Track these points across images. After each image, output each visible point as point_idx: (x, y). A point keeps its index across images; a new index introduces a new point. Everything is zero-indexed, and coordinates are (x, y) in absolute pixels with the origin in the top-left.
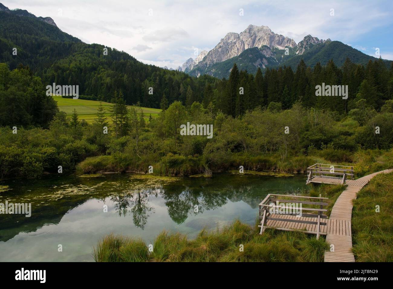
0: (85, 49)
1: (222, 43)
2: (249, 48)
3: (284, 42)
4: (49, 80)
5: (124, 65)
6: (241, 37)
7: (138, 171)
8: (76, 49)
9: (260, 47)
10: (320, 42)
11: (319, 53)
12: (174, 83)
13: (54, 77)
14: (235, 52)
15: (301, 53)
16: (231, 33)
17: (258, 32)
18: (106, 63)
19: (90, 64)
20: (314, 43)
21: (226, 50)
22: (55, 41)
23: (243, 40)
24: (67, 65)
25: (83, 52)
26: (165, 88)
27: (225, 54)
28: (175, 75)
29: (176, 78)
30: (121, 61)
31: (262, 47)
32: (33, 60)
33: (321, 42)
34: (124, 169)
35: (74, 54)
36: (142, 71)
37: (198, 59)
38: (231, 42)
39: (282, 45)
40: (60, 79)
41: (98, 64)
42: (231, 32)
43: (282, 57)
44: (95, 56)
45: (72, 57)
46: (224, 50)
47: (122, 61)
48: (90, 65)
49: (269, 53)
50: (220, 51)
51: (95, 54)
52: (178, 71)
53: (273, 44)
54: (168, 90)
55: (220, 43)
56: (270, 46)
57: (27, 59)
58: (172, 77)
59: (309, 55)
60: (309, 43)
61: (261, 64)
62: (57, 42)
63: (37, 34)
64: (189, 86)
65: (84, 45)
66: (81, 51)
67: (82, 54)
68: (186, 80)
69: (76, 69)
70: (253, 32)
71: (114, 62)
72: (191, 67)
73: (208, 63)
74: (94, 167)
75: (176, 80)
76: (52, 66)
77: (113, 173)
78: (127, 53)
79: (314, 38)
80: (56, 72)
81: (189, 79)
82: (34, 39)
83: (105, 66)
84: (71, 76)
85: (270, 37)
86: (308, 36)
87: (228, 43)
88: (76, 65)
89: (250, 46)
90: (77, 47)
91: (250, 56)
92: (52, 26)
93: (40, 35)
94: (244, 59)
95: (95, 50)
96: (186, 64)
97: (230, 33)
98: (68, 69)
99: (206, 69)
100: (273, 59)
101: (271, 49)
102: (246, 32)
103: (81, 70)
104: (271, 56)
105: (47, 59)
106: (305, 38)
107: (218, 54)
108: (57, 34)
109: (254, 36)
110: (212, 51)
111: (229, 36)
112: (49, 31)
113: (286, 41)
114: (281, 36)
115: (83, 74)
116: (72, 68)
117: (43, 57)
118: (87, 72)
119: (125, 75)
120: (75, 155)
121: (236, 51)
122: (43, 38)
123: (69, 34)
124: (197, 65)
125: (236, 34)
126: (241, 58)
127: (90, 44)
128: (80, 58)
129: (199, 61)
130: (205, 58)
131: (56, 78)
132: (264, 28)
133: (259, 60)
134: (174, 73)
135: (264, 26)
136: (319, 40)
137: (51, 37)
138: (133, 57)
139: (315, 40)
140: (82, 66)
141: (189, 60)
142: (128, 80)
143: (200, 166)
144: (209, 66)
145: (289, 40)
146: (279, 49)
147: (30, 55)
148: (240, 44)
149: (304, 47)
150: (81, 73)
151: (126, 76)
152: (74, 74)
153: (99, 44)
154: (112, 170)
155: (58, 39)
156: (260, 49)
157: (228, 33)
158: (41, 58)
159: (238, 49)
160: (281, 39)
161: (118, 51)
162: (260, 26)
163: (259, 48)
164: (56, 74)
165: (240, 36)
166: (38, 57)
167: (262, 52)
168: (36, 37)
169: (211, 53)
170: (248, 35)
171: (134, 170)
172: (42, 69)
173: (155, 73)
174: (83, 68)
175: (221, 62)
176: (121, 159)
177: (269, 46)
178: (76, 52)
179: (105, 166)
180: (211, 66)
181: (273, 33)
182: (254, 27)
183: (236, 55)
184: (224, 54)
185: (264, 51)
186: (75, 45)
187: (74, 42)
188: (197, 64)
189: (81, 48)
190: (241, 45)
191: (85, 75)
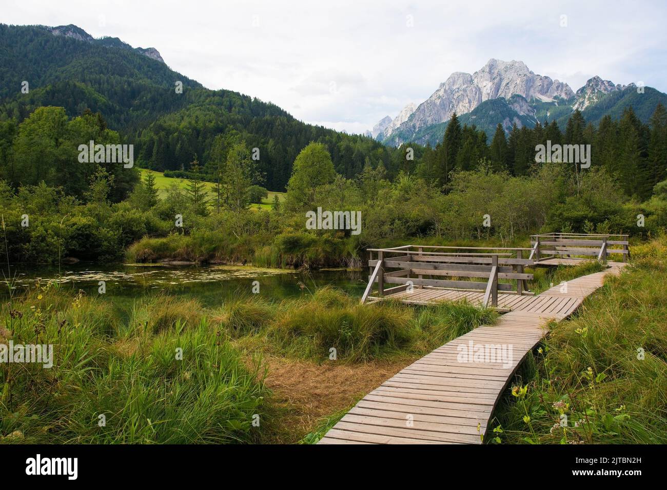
0: (207, 99)
1: (443, 90)
2: (489, 100)
3: (550, 88)
4: (145, 147)
5: (270, 124)
6: (475, 81)
7: (231, 261)
8: (193, 98)
9: (509, 96)
10: (617, 90)
11: (614, 109)
12: (354, 156)
13: (154, 143)
14: (465, 106)
15: (582, 108)
16: (458, 74)
17: (506, 71)
18: (241, 122)
19: (214, 122)
20: (605, 90)
21: (449, 103)
22: (159, 86)
23: (480, 86)
24: (175, 124)
25: (205, 103)
26: (339, 164)
27: (447, 110)
28: (356, 142)
29: (359, 147)
30: (265, 118)
31: (513, 97)
32: (122, 117)
33: (618, 88)
34: (207, 257)
35: (188, 107)
36: (301, 134)
37: (400, 118)
38: (458, 89)
39: (548, 94)
40: (162, 146)
41: (227, 122)
42: (459, 71)
43: (548, 114)
44: (224, 111)
45: (186, 112)
46: (445, 102)
47: (268, 117)
48: (212, 124)
49: (525, 107)
50: (438, 103)
51: (223, 107)
52: (363, 135)
53: (531, 92)
54: (343, 167)
55: (438, 91)
56: (527, 95)
57: (113, 115)
58: (351, 144)
59: (596, 112)
60: (596, 91)
61: (509, 126)
62: (163, 87)
63: (132, 75)
64: (381, 161)
65: (206, 92)
66: (200, 102)
67: (202, 106)
68: (376, 150)
69: (190, 130)
70: (496, 71)
71: (254, 120)
72: (387, 131)
73: (417, 125)
74: (154, 251)
75: (358, 150)
76: (152, 125)
77: (188, 263)
78: (277, 105)
79: (605, 82)
80: (157, 134)
81: (380, 150)
82: (126, 83)
83: (238, 125)
84: (180, 142)
85: (527, 80)
86: (594, 78)
87: (452, 91)
88: (190, 123)
89: (492, 96)
90: (193, 95)
91: (491, 113)
92: (156, 61)
93: (136, 77)
94: (481, 119)
95: (224, 100)
96: (379, 127)
97: (457, 72)
98: (177, 130)
99: (414, 134)
100: (532, 118)
101: (529, 100)
102: (483, 71)
103: (197, 132)
104: (528, 113)
105: (145, 114)
106: (590, 81)
107: (434, 109)
108: (163, 75)
109: (498, 78)
110: (425, 104)
111: (453, 79)
112: (151, 69)
113: (554, 86)
114: (546, 77)
115: (200, 138)
116: (183, 128)
117: (139, 112)
118: (208, 136)
119: (271, 140)
120: (126, 233)
121: (467, 105)
122: (140, 81)
123: (183, 75)
124: (398, 128)
125: (466, 74)
126: (475, 117)
127: (216, 90)
128: (198, 113)
129: (401, 121)
130: (412, 117)
131: (156, 144)
132: (517, 65)
133: (508, 119)
134: (355, 138)
135: (515, 60)
136: (614, 85)
137: (153, 79)
138: (288, 113)
139: (607, 85)
140: (200, 125)
141: (384, 120)
142: (275, 149)
143: (345, 254)
144: (420, 130)
145: (561, 86)
146: (543, 101)
147: (118, 108)
148: (474, 92)
149: (587, 97)
150: (198, 137)
151: (271, 142)
152: (186, 139)
153: (230, 90)
154: (186, 257)
155: (165, 82)
156: (509, 101)
157: (453, 74)
158: (135, 114)
159: (470, 102)
160: (546, 83)
161: (262, 102)
162: (510, 61)
163: (506, 99)
164: (156, 138)
165: (473, 78)
166: (131, 112)
167: (512, 107)
168: (131, 79)
169: (422, 108)
170: (487, 76)
171: (224, 259)
172: (135, 130)
173: (323, 139)
174: (202, 129)
175: (440, 123)
176: (203, 238)
177: (524, 96)
178: (192, 103)
179: (175, 250)
180: (423, 130)
181: (531, 73)
182: (498, 62)
183: (466, 112)
184: (445, 109)
185: (516, 105)
186: (191, 92)
187: (189, 87)
188: (399, 126)
189: (200, 96)
190: (476, 94)
191: (205, 141)
